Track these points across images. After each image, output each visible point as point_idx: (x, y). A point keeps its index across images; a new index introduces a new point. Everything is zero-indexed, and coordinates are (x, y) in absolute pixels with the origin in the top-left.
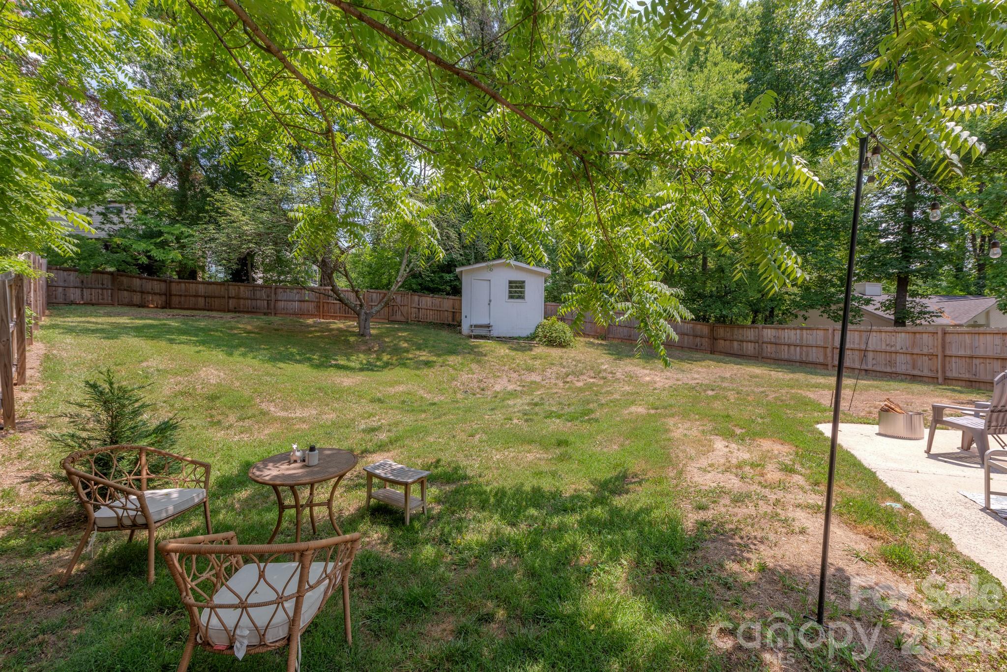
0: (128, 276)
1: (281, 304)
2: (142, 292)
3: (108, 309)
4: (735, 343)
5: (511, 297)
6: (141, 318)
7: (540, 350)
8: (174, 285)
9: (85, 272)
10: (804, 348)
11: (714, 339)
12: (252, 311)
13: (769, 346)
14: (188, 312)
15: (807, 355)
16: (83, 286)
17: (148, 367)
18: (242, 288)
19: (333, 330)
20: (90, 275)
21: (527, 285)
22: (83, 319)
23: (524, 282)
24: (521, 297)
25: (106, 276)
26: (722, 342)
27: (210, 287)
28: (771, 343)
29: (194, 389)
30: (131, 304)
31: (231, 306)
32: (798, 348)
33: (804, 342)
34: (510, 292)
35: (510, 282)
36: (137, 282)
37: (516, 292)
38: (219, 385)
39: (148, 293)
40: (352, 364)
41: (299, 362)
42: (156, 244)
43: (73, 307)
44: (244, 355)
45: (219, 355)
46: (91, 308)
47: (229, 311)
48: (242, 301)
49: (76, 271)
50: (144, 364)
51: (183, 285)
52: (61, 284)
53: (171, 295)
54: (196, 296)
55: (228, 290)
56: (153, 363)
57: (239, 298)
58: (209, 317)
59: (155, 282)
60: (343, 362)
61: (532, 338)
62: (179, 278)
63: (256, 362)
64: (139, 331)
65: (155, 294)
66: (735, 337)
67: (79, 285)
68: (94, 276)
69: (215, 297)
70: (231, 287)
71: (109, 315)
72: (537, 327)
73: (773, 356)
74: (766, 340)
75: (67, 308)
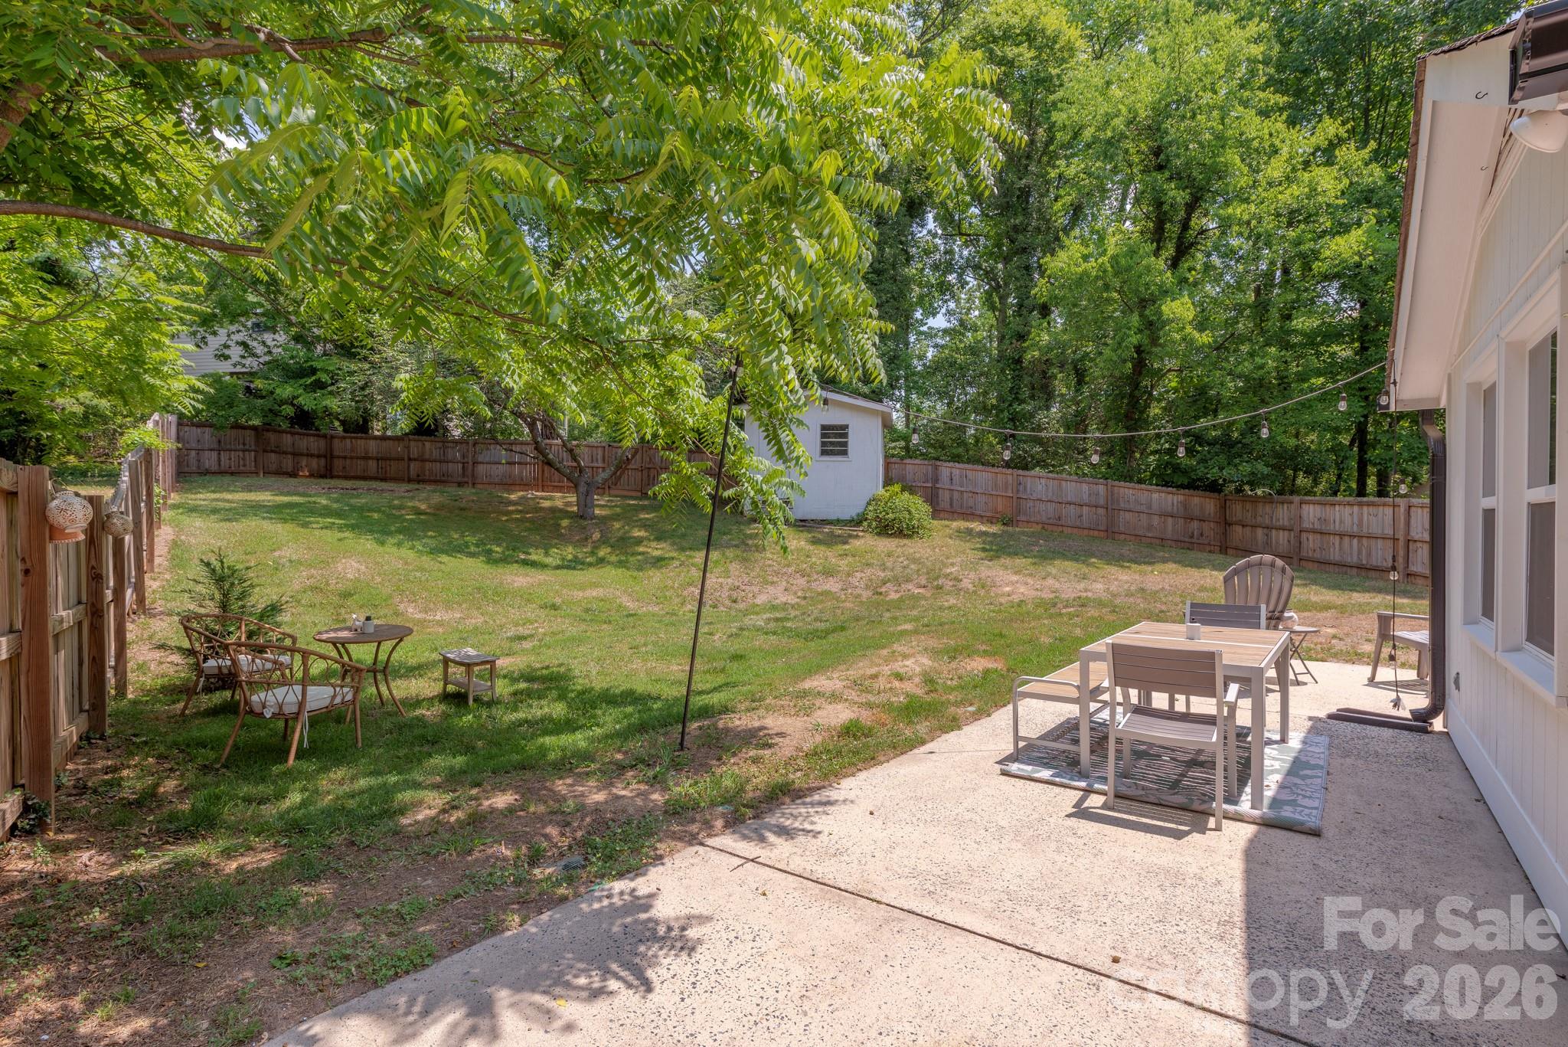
0: (275, 431)
1: (481, 469)
2: (294, 454)
3: (248, 481)
4: (1260, 532)
5: (824, 453)
6: (288, 494)
7: (866, 542)
8: (336, 442)
9: (222, 427)
10: (1365, 541)
11: (1226, 524)
12: (440, 481)
13: (1311, 537)
14: (348, 484)
15: (1369, 555)
16: (220, 448)
17: (280, 557)
18: (428, 445)
19: (542, 509)
20: (228, 432)
21: (850, 431)
22: (217, 496)
23: (847, 427)
24: (841, 450)
25: (248, 432)
26: (1238, 529)
27: (385, 444)
28: (1314, 531)
29: (327, 584)
30: (280, 473)
31: (413, 473)
32: (1355, 541)
33: (1365, 530)
34: (823, 444)
35: (824, 427)
36: (288, 439)
37: (832, 443)
38: (358, 580)
39: (302, 455)
40: (548, 560)
41: (472, 555)
42: (306, 387)
43: (207, 477)
44: (399, 545)
45: (367, 543)
46: (227, 479)
47: (410, 481)
48: (428, 465)
49: (211, 426)
50: (277, 554)
51: (348, 441)
52: (194, 445)
53: (332, 457)
54: (366, 458)
55: (408, 447)
56: (287, 553)
57: (424, 461)
58: (375, 490)
59: (312, 439)
60: (535, 556)
61: (858, 521)
62: (345, 431)
63: (411, 555)
64: (276, 512)
65: (312, 455)
66: (1259, 519)
67: (216, 446)
68: (234, 432)
69: (390, 459)
70: (412, 444)
71: (249, 489)
72: (869, 504)
73: (1317, 555)
74: (1306, 525)
75: (200, 480)
